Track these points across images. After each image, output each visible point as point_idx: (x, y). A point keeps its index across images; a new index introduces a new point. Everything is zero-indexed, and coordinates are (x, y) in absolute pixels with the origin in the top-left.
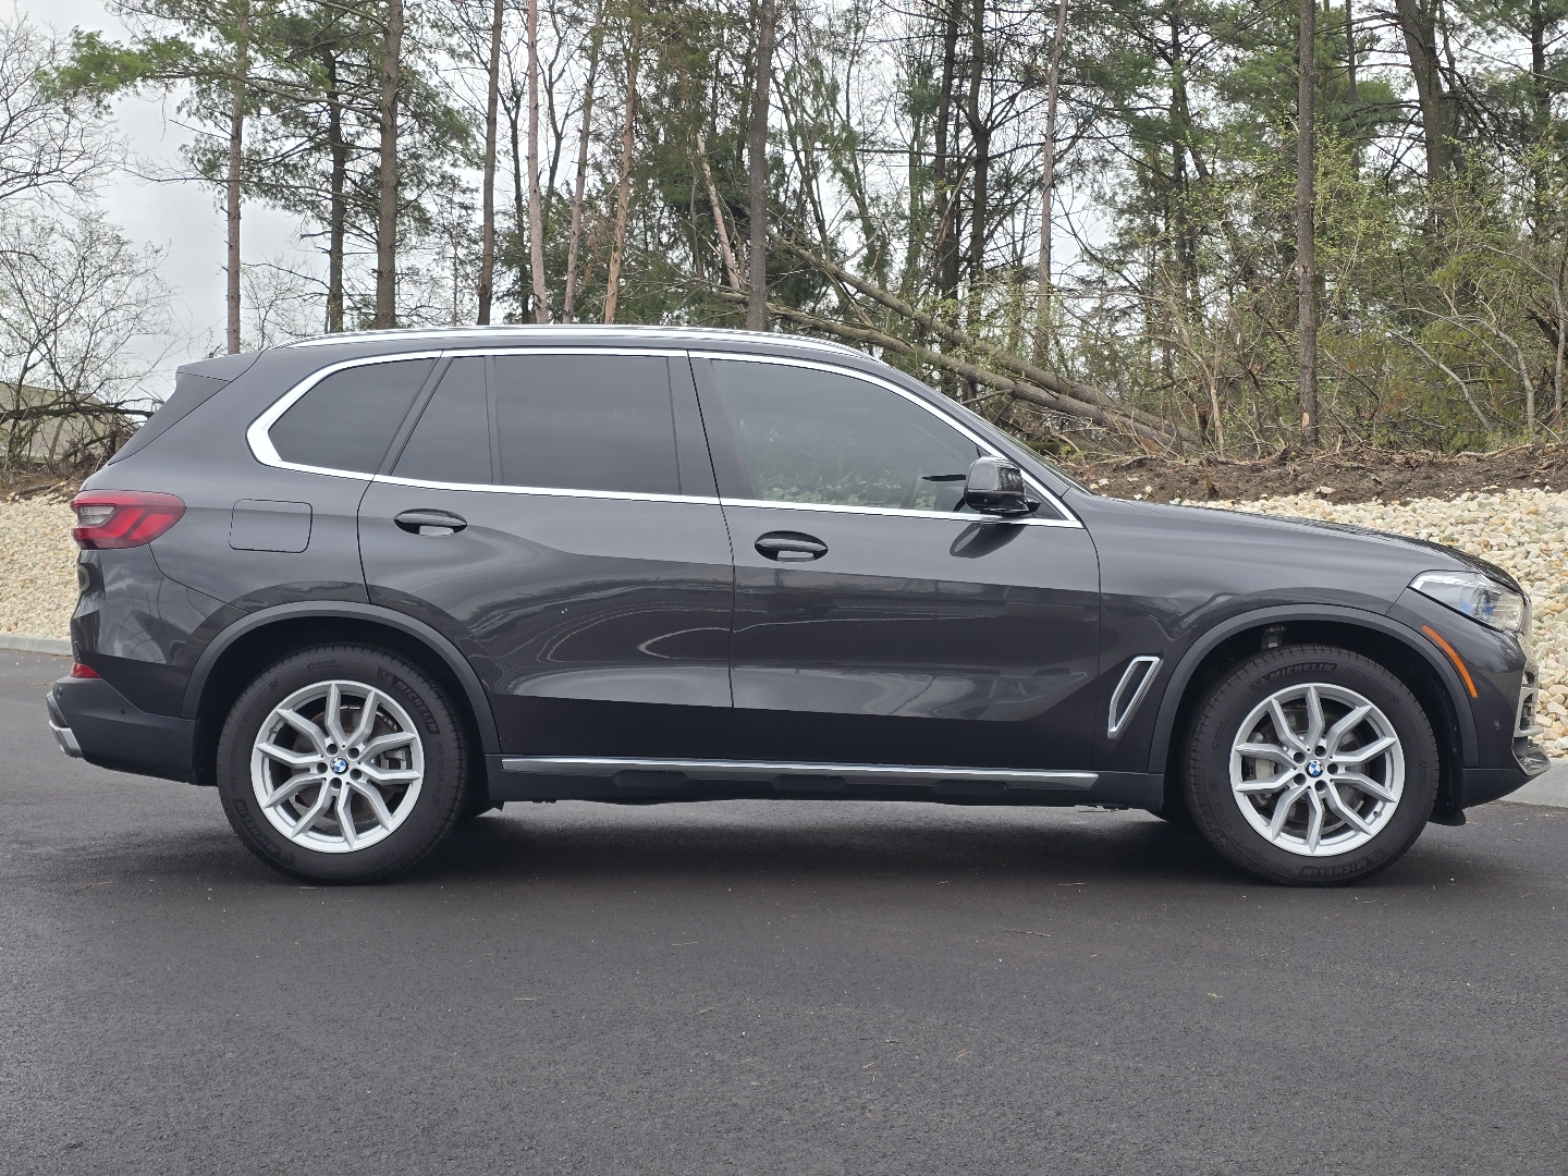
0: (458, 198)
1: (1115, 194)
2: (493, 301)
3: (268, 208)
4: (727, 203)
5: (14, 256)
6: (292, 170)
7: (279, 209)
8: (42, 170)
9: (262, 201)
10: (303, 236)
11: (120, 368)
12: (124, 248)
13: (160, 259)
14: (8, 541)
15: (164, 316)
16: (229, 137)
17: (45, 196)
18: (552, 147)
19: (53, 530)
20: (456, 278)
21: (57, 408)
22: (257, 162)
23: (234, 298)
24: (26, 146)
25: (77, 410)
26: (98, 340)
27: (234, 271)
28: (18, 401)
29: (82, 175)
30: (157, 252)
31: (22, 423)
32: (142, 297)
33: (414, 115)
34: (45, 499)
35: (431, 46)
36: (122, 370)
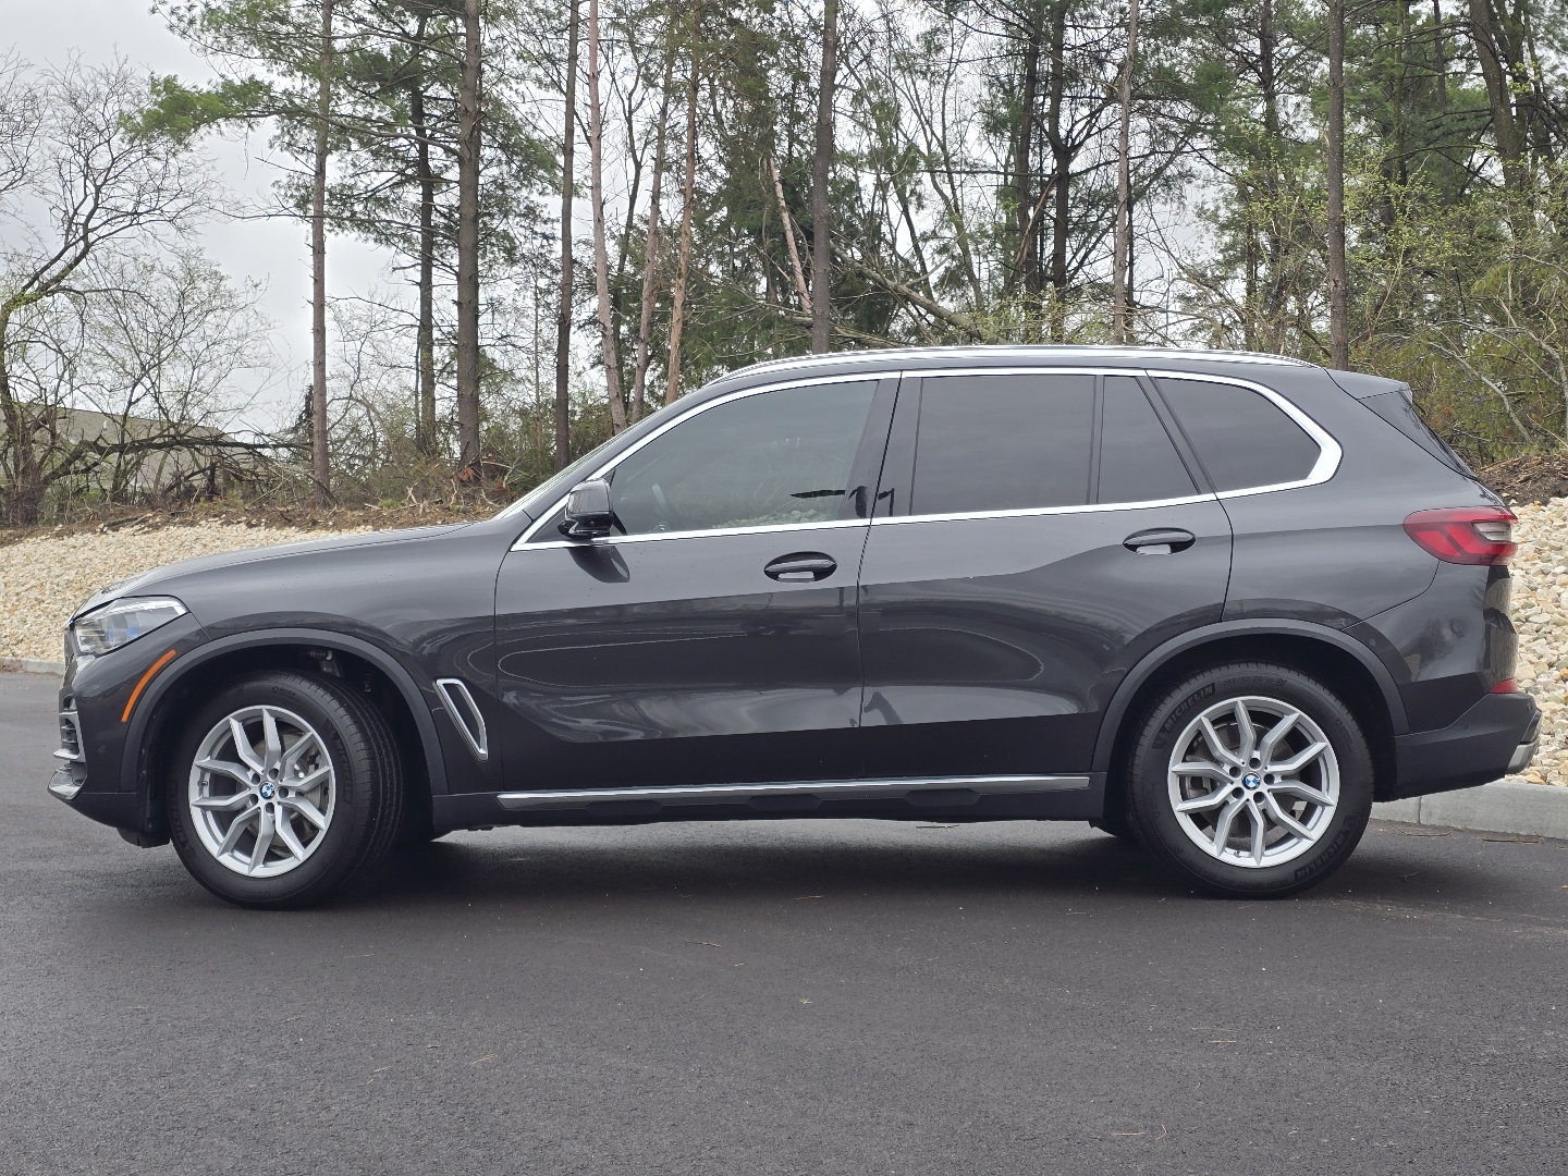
0: (539, 228)
1: (1218, 208)
2: (573, 329)
3: (360, 241)
4: (802, 227)
5: (119, 294)
6: (384, 203)
7: (371, 242)
8: (142, 209)
9: (355, 234)
10: (394, 269)
11: (223, 401)
12: (223, 283)
13: (259, 294)
14: (87, 571)
15: (264, 350)
16: (313, 174)
17: (148, 234)
18: (632, 176)
19: (131, 561)
20: (538, 306)
21: (162, 441)
22: (349, 197)
23: (320, 331)
24: (129, 187)
25: (178, 443)
26: (201, 375)
27: (319, 305)
28: (123, 435)
29: (182, 214)
30: (256, 286)
31: (128, 457)
32: (243, 332)
33: (503, 147)
34: (130, 530)
35: (517, 78)
36: (224, 402)
